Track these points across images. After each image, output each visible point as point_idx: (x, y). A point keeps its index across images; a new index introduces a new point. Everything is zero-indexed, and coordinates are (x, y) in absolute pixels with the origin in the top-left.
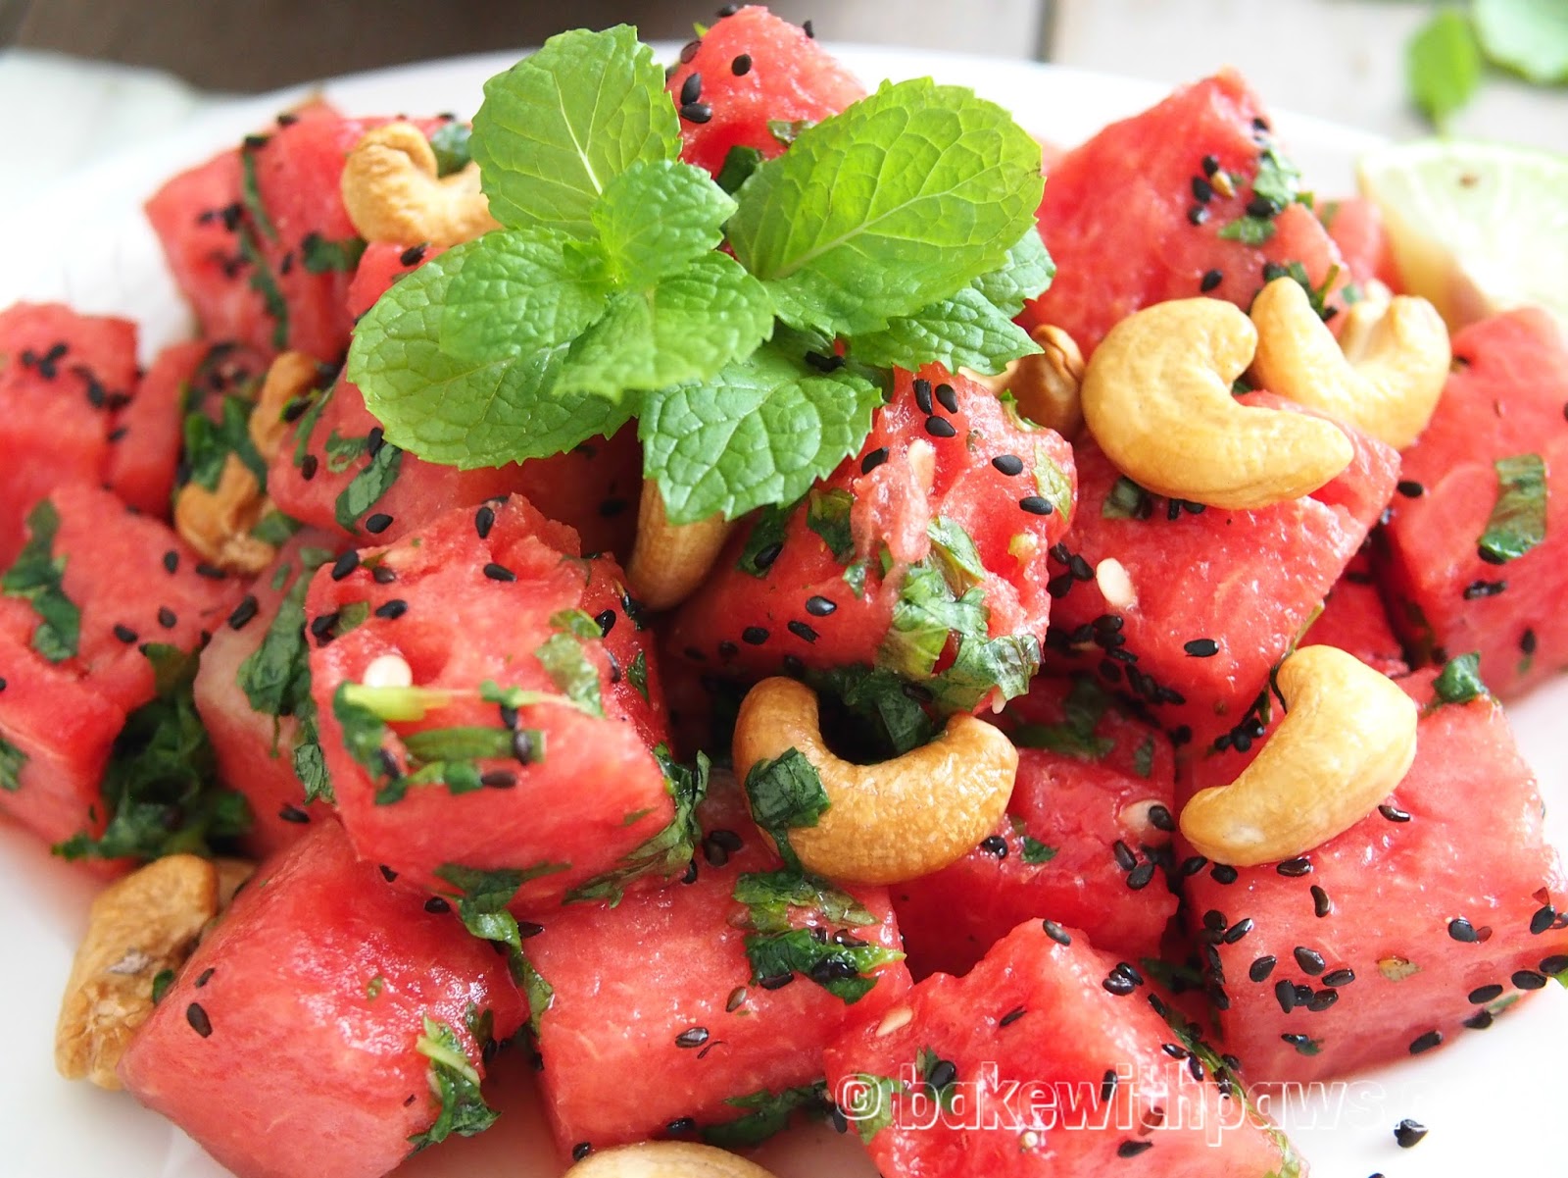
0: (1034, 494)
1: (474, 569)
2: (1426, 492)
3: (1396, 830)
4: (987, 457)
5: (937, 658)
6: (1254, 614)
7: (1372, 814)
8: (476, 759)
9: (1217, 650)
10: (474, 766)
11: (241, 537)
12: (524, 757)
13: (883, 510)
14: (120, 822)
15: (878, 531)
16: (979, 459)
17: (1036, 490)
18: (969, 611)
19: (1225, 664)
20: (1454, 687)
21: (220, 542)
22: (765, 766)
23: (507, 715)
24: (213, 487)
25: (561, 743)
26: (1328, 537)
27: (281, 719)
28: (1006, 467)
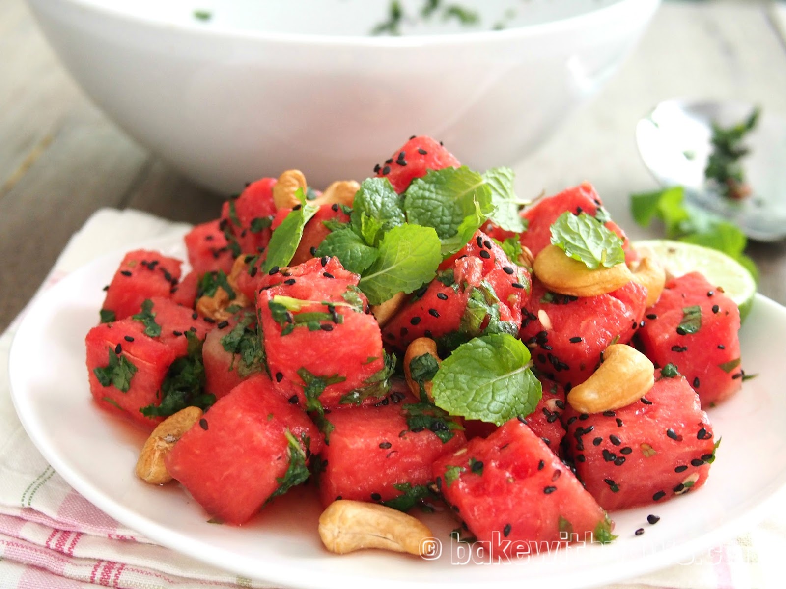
0: (517, 283)
1: (320, 274)
2: (657, 318)
3: (647, 407)
4: (501, 267)
5: (482, 321)
6: (595, 331)
7: (638, 401)
8: (319, 321)
9: (581, 340)
10: (319, 322)
11: (221, 310)
12: (336, 321)
13: (466, 270)
14: (168, 397)
15: (464, 276)
16: (499, 267)
17: (518, 282)
18: (494, 310)
19: (585, 345)
20: (668, 371)
21: (214, 311)
22: (417, 358)
23: (331, 309)
24: (212, 296)
25: (349, 318)
26: (621, 310)
27: (235, 355)
28: (508, 271)
